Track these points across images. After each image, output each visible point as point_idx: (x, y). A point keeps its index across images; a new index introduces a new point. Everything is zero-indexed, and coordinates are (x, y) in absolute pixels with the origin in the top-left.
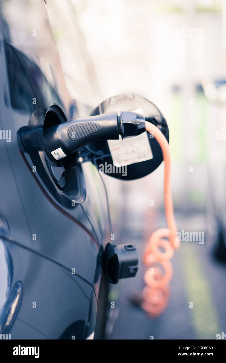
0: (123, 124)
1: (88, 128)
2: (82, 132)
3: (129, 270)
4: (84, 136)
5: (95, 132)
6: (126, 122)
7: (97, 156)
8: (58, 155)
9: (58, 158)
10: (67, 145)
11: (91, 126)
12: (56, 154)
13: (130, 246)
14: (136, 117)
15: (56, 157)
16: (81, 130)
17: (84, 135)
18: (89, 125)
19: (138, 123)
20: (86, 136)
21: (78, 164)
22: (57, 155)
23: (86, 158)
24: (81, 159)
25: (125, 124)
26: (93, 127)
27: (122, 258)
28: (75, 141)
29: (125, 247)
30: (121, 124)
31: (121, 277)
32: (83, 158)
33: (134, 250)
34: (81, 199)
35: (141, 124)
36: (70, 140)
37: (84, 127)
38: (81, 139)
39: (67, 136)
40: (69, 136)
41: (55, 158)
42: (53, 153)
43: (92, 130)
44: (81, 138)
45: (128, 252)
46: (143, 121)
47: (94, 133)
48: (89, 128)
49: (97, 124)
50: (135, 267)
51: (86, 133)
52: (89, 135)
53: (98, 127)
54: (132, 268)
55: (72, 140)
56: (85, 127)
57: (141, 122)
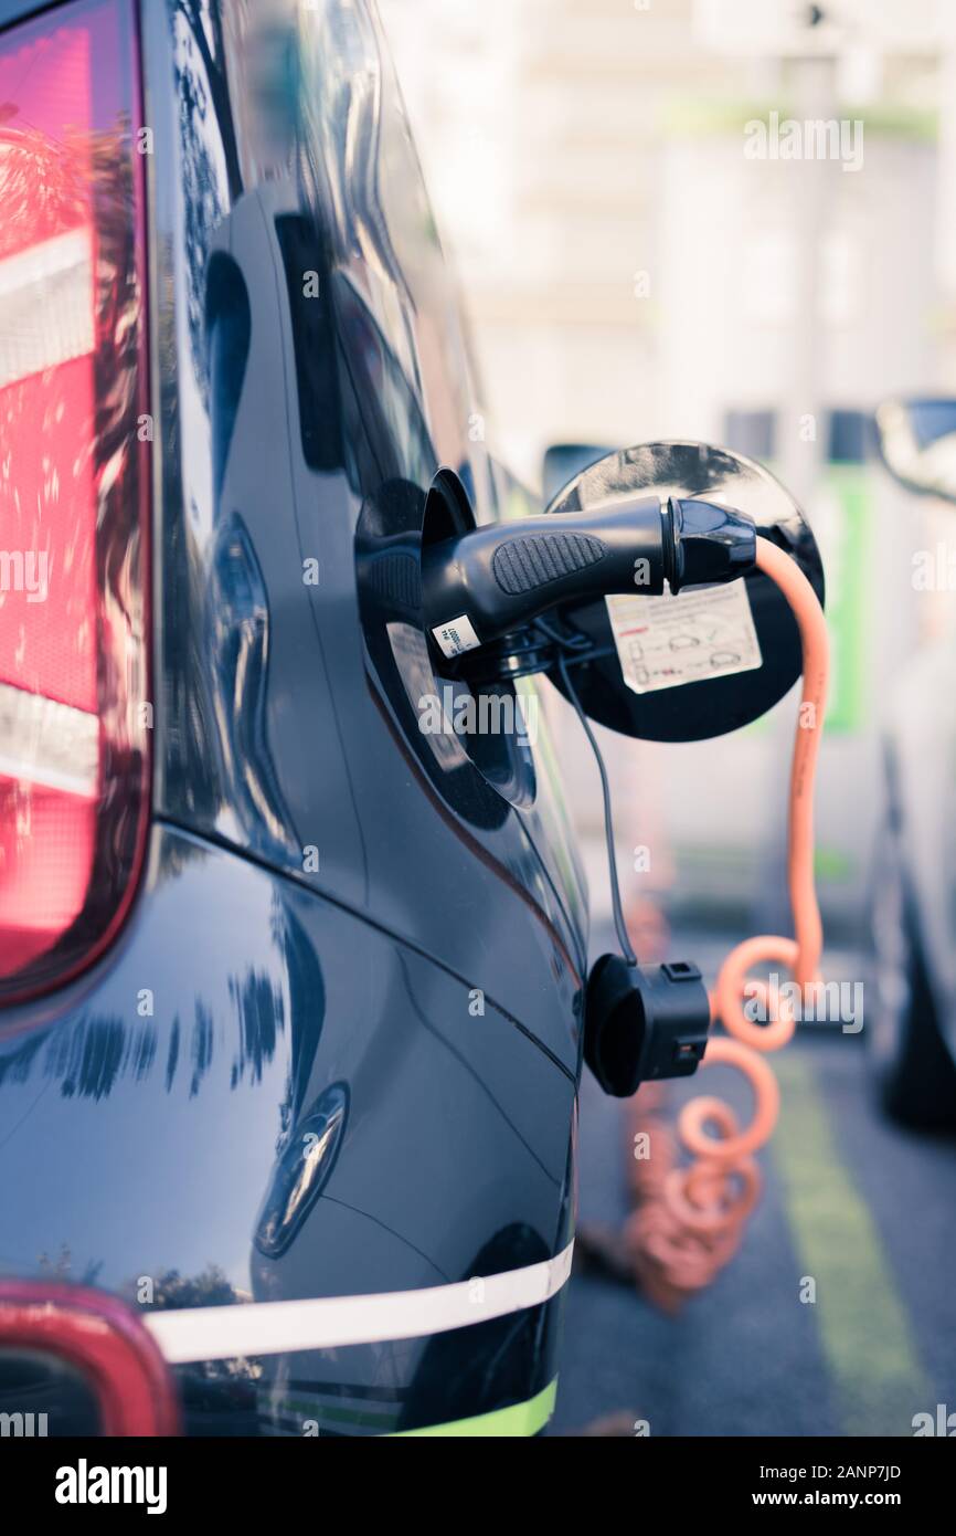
0: (682, 540)
1: (560, 552)
2: (539, 564)
3: (676, 1048)
4: (547, 580)
5: (584, 565)
6: (693, 536)
7: (570, 653)
8: (456, 639)
9: (454, 651)
10: (488, 605)
11: (573, 545)
12: (449, 635)
13: (682, 967)
14: (723, 518)
15: (448, 647)
16: (536, 559)
17: (545, 576)
18: (565, 539)
19: (729, 542)
20: (552, 579)
21: (506, 677)
22: (451, 640)
23: (533, 658)
24: (513, 663)
25: (687, 542)
26: (580, 549)
27: (658, 1005)
28: (517, 593)
29: (663, 967)
30: (677, 542)
31: (649, 1077)
32: (523, 657)
33: (697, 979)
34: (523, 796)
35: (737, 545)
36: (499, 590)
37: (548, 550)
38: (535, 587)
39: (492, 576)
40: (497, 578)
41: (444, 650)
42: (438, 632)
43: (574, 559)
44: (537, 583)
45: (672, 985)
46: (746, 534)
47: (581, 568)
48: (565, 551)
49: (594, 538)
50: (698, 1038)
51: (553, 568)
52: (564, 575)
53: (597, 548)
54: (685, 1044)
55: (506, 592)
56: (552, 546)
57: (739, 539)
